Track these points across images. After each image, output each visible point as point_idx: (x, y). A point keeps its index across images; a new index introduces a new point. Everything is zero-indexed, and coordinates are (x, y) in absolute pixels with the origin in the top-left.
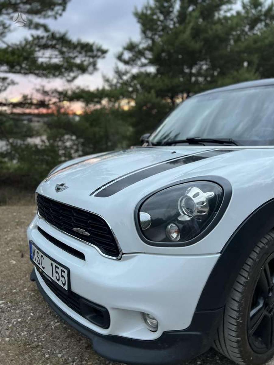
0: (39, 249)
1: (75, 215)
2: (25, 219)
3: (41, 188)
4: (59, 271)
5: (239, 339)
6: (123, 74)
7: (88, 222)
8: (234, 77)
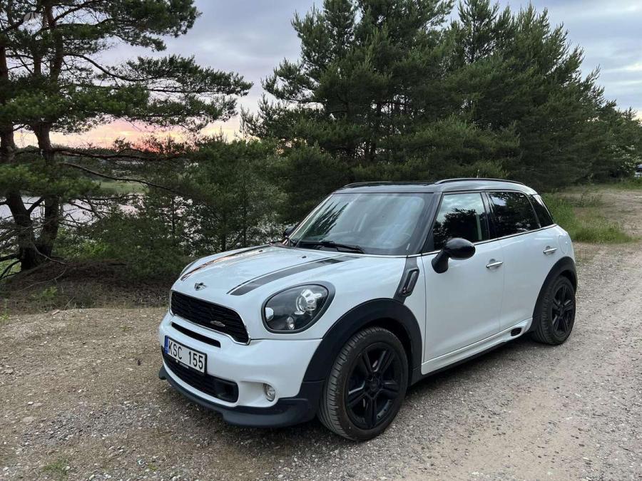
0: (176, 342)
1: (213, 309)
2: (133, 324)
4: (197, 358)
5: (337, 407)
6: (275, 112)
7: (225, 315)
8: (438, 128)
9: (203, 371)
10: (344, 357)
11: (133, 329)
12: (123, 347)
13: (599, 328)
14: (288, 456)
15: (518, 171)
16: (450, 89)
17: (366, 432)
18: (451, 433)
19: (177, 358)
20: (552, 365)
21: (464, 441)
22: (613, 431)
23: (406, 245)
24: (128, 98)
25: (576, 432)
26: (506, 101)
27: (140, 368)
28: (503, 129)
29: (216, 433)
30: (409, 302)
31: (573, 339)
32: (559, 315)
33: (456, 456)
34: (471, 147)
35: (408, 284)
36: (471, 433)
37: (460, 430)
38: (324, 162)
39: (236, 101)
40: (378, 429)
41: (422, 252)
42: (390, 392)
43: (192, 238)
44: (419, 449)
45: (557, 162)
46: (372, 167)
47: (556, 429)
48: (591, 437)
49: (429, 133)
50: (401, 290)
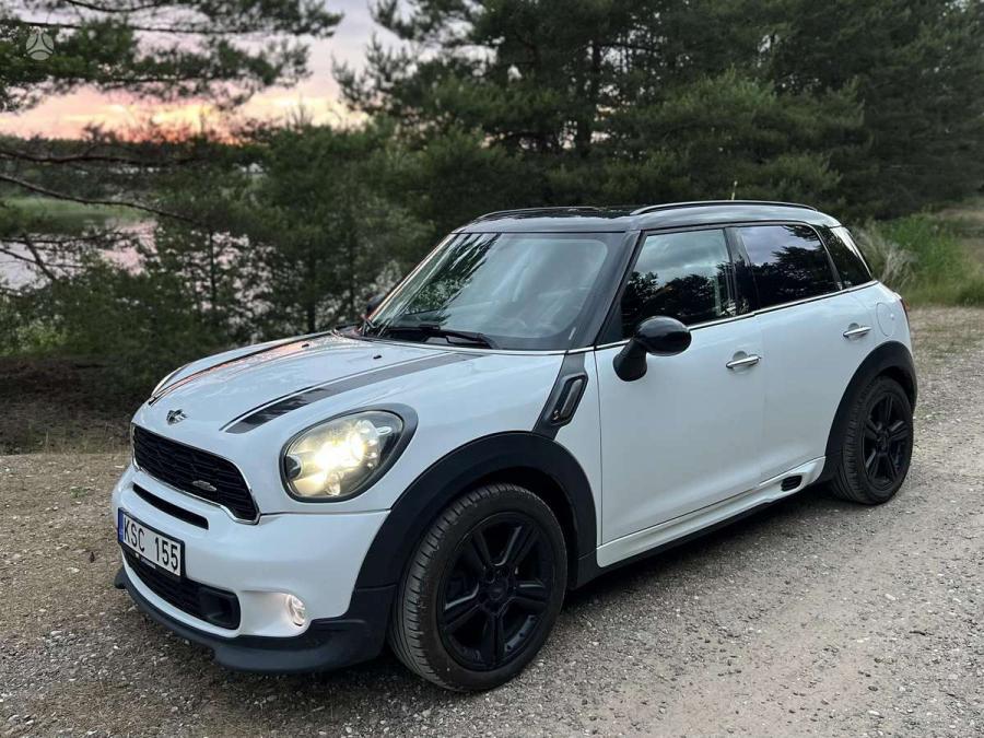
0: (135, 519)
1: (196, 460)
2: (95, 483)
3: (142, 416)
4: (168, 548)
5: (421, 633)
6: (395, 66)
7: (215, 470)
8: (704, 93)
9: (178, 573)
10: (434, 542)
11: (92, 492)
12: (70, 527)
13: (962, 471)
14: (337, 723)
15: (864, 172)
16: (728, 19)
17: (482, 676)
18: (643, 674)
19: (137, 549)
20: (860, 542)
21: (663, 687)
22: (936, 662)
23: (568, 331)
24: (89, 49)
25: (869, 666)
26: (840, 38)
27: (96, 566)
28: (833, 94)
29: (211, 684)
30: (564, 437)
31: (908, 491)
32: (879, 450)
33: (643, 714)
34: (771, 127)
35: (564, 402)
36: (679, 671)
37: (661, 668)
38: (492, 163)
39: (310, 50)
40: (508, 668)
41: (598, 342)
42: (530, 601)
43: (251, 310)
44: (577, 704)
45: (939, 152)
46: (584, 169)
47: (836, 661)
48: (894, 673)
49: (688, 103)
50: (547, 416)
